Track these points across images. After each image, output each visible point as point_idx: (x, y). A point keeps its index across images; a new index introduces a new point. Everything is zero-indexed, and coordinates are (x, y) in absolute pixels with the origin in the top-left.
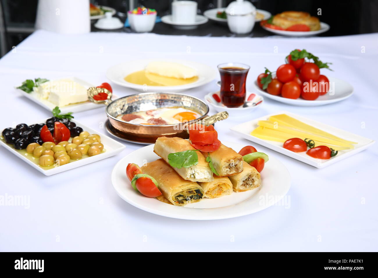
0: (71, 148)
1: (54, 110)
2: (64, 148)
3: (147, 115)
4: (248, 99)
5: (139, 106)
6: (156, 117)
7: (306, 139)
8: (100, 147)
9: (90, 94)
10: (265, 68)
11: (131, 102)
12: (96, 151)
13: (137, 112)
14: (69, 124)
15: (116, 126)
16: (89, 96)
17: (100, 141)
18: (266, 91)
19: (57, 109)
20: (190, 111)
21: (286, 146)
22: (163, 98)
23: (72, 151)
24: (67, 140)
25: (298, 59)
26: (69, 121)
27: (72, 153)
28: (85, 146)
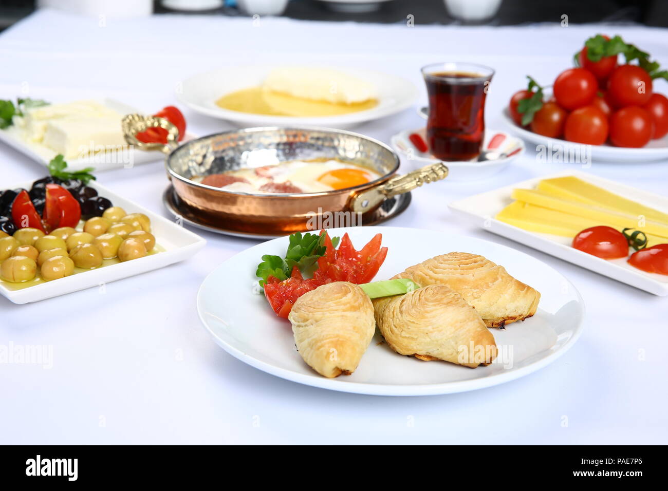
0: (80, 243)
1: (52, 162)
2: (64, 242)
3: (256, 177)
4: (491, 145)
5: (240, 158)
6: (279, 180)
7: (626, 229)
8: (148, 241)
9: (130, 130)
10: (528, 77)
11: (221, 148)
12: (136, 251)
13: (235, 171)
14: (82, 191)
15: (192, 200)
16: (127, 132)
17: (150, 230)
18: (528, 128)
19: (59, 159)
20: (353, 167)
21: (579, 244)
22: (291, 139)
23: (81, 248)
24: (73, 224)
25: (603, 58)
26: (83, 185)
27: (80, 255)
28: (112, 239)
